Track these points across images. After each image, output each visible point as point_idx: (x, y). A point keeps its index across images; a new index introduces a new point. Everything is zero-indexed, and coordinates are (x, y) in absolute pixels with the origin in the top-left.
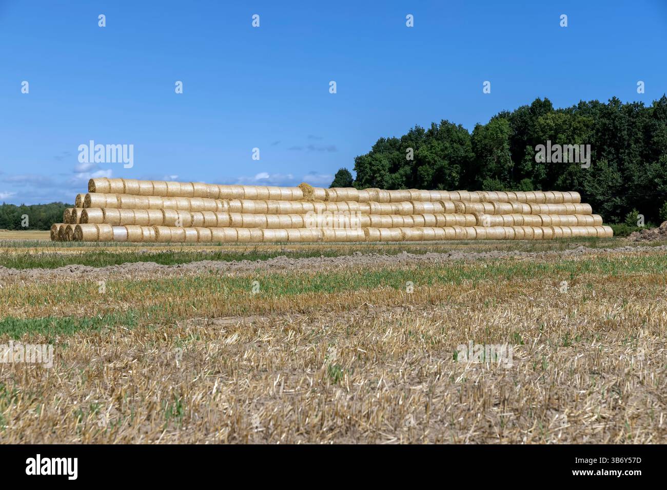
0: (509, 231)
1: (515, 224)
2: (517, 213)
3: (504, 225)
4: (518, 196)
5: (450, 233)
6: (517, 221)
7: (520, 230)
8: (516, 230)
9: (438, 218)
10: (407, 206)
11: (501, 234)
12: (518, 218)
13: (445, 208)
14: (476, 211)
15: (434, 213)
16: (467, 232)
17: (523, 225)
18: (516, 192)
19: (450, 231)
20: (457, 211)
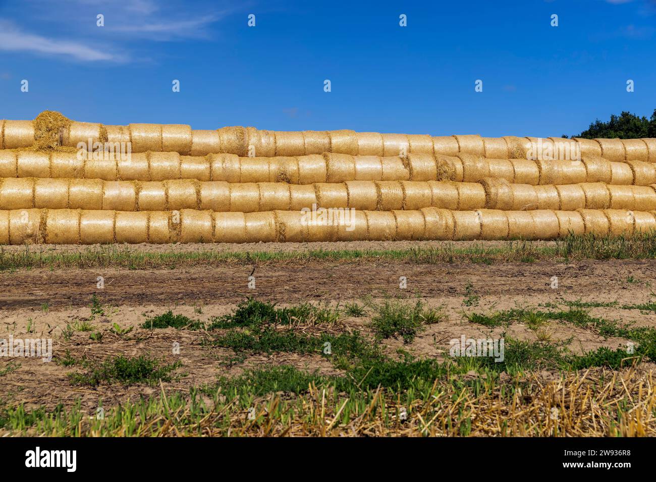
0: (571, 221)
1: (590, 205)
2: (598, 181)
3: (560, 206)
4: (603, 146)
5: (408, 224)
6: (594, 197)
7: (598, 220)
8: (588, 218)
9: (383, 191)
10: (311, 165)
11: (549, 225)
12: (598, 192)
13: (411, 170)
14: (491, 176)
15: (378, 179)
16: (455, 223)
17: (609, 207)
18: (600, 140)
19: (412, 220)
20: (440, 176)
